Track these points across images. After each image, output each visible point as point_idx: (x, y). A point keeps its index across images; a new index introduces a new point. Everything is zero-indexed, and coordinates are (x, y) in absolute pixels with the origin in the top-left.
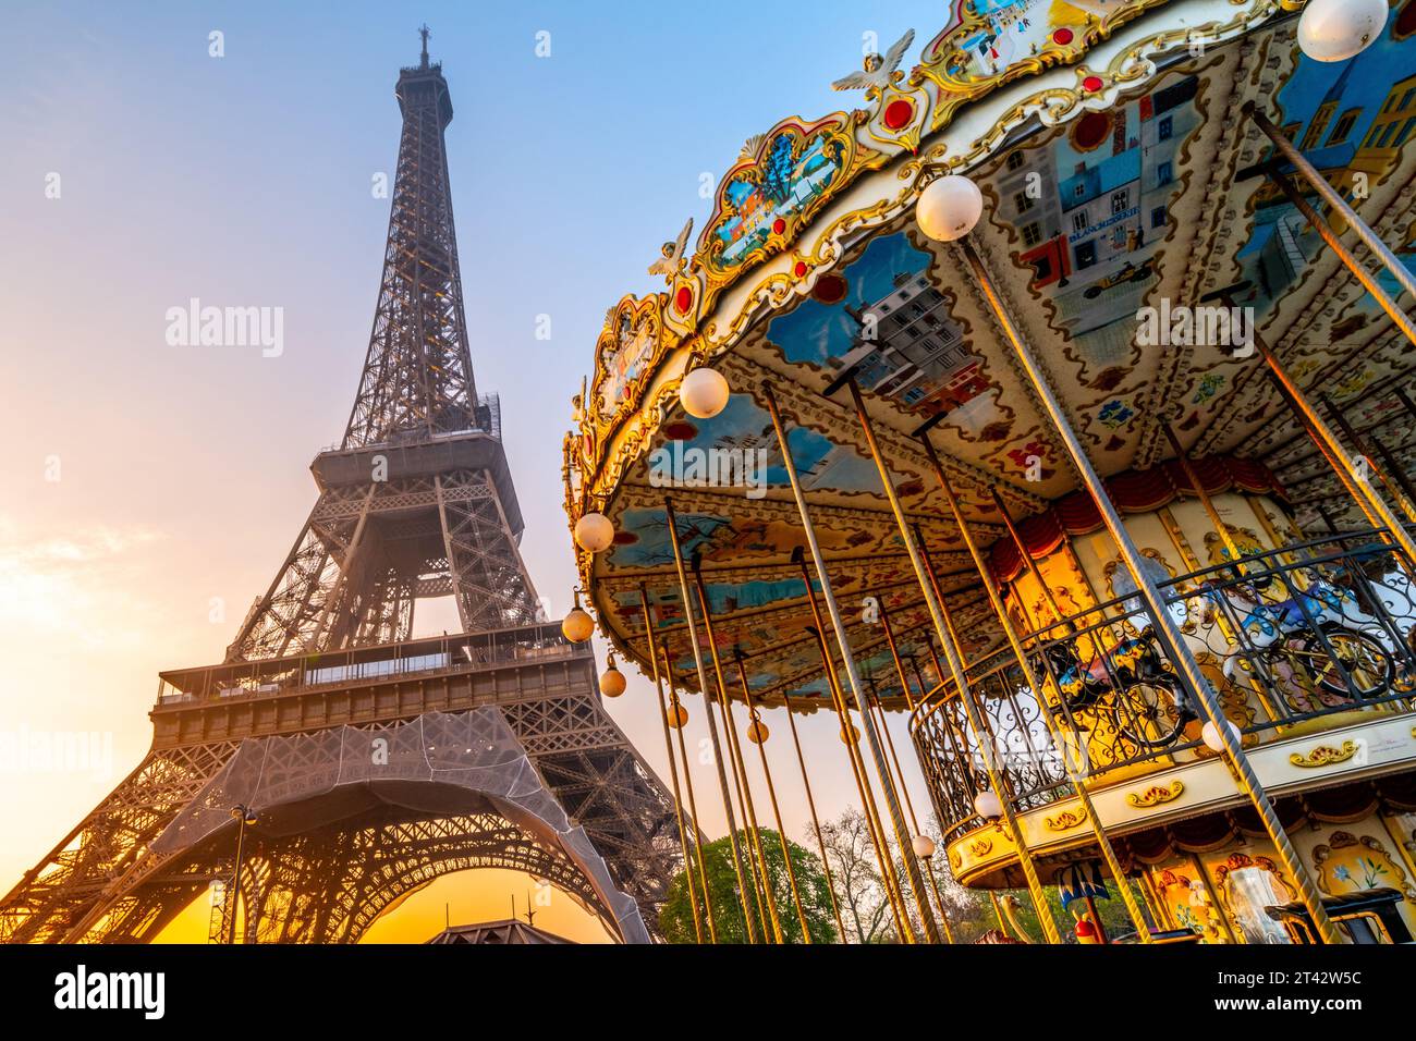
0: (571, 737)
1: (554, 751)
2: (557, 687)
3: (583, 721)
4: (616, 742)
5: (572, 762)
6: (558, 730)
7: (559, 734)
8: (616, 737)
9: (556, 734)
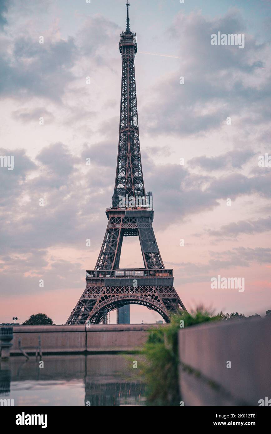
0: (168, 295)
1: (165, 297)
2: (166, 283)
3: (171, 291)
4: (177, 297)
5: (168, 300)
6: (166, 293)
7: (166, 294)
8: (177, 296)
9: (165, 294)
